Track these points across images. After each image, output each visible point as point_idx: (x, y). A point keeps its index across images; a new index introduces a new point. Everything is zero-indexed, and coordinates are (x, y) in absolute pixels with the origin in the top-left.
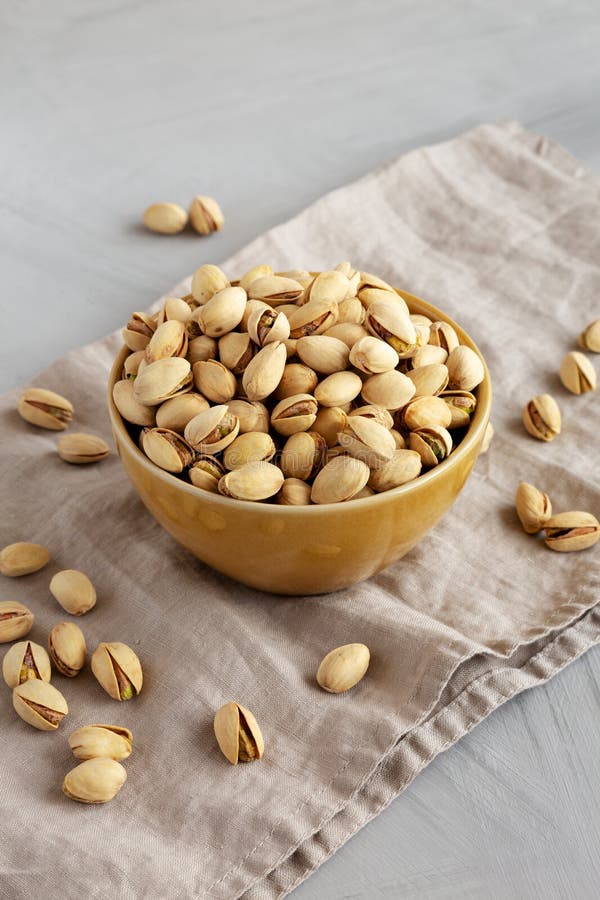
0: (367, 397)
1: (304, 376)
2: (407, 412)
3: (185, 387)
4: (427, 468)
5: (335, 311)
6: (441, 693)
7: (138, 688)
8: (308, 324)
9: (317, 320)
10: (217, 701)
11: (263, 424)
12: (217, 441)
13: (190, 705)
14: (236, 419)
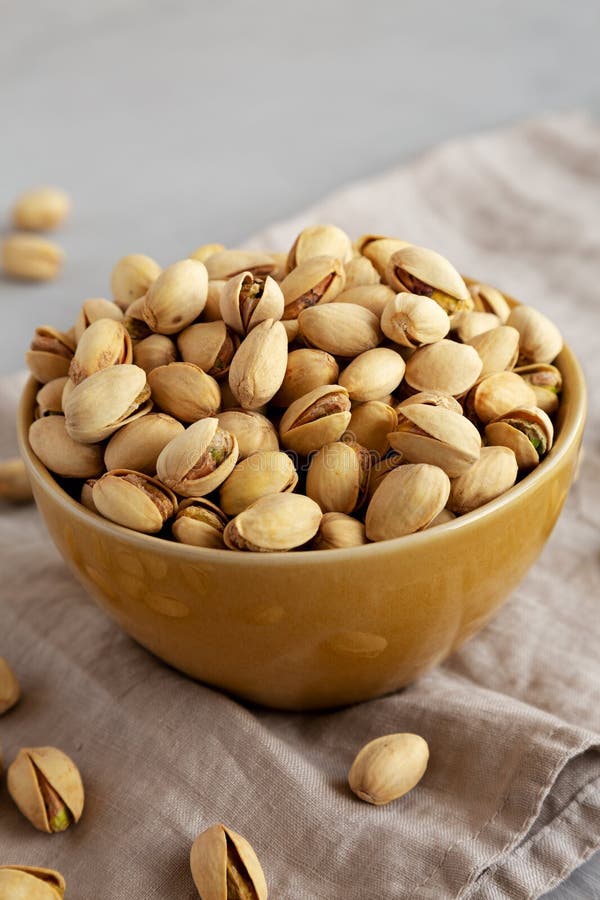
0: (415, 381)
1: (321, 364)
2: (477, 396)
3: (142, 407)
4: (525, 471)
5: (341, 272)
6: (540, 805)
7: (77, 812)
8: (306, 294)
9: (318, 286)
10: (194, 825)
11: (272, 441)
12: (209, 472)
13: (153, 832)
14: (232, 438)
